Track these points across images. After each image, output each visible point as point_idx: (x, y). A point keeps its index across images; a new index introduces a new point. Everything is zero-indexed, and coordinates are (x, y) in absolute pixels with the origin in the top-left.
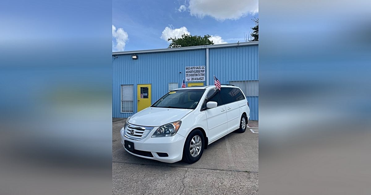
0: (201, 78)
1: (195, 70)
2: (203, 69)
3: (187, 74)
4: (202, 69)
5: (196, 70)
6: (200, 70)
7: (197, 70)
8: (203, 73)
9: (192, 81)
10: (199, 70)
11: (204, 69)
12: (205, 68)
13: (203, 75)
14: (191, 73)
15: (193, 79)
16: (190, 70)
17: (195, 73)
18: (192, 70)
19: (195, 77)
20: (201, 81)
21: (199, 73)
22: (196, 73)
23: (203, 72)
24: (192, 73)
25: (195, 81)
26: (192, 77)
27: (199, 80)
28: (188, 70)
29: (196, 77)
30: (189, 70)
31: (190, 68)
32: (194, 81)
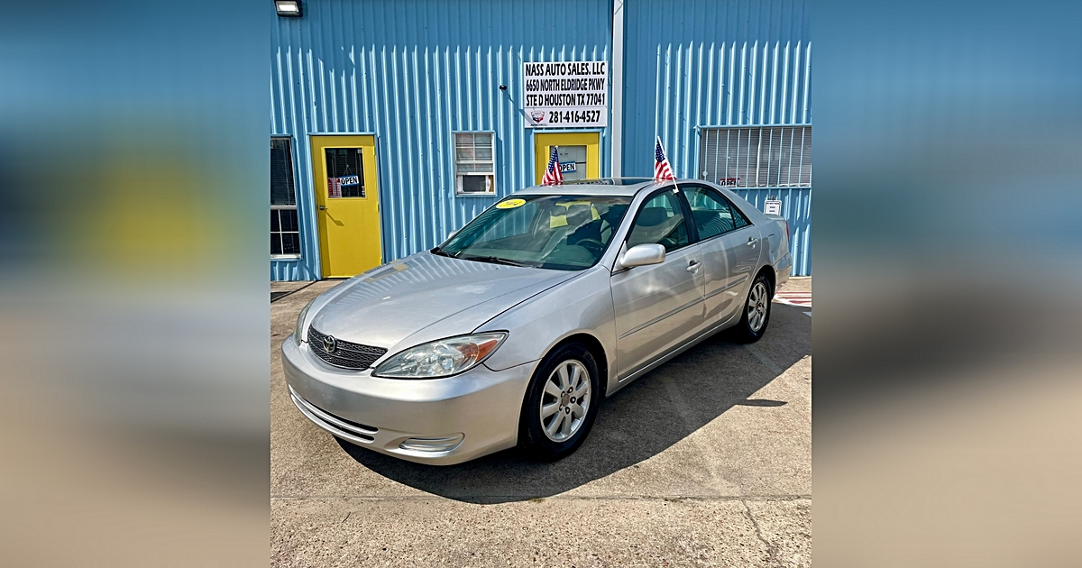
0: (591, 115)
1: (566, 77)
2: (597, 76)
3: (530, 93)
4: (592, 76)
5: (571, 77)
6: (588, 77)
7: (574, 76)
8: (598, 92)
9: (554, 125)
10: (580, 77)
11: (600, 76)
12: (605, 69)
13: (598, 100)
14: (549, 93)
15: (555, 117)
16: (544, 77)
17: (566, 92)
18: (552, 77)
19: (564, 109)
20: (591, 124)
21: (580, 92)
22: (570, 92)
23: (598, 87)
24: (554, 93)
25: (565, 124)
26: (554, 109)
27: (581, 123)
28: (534, 77)
29: (571, 108)
30: (539, 78)
31: (545, 69)
32: (558, 125)
